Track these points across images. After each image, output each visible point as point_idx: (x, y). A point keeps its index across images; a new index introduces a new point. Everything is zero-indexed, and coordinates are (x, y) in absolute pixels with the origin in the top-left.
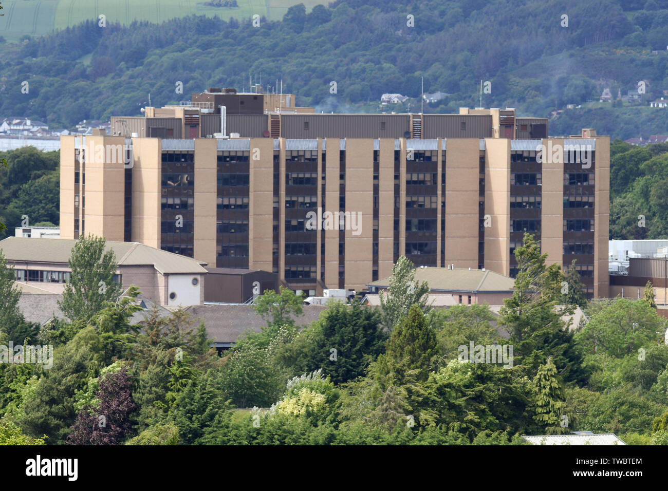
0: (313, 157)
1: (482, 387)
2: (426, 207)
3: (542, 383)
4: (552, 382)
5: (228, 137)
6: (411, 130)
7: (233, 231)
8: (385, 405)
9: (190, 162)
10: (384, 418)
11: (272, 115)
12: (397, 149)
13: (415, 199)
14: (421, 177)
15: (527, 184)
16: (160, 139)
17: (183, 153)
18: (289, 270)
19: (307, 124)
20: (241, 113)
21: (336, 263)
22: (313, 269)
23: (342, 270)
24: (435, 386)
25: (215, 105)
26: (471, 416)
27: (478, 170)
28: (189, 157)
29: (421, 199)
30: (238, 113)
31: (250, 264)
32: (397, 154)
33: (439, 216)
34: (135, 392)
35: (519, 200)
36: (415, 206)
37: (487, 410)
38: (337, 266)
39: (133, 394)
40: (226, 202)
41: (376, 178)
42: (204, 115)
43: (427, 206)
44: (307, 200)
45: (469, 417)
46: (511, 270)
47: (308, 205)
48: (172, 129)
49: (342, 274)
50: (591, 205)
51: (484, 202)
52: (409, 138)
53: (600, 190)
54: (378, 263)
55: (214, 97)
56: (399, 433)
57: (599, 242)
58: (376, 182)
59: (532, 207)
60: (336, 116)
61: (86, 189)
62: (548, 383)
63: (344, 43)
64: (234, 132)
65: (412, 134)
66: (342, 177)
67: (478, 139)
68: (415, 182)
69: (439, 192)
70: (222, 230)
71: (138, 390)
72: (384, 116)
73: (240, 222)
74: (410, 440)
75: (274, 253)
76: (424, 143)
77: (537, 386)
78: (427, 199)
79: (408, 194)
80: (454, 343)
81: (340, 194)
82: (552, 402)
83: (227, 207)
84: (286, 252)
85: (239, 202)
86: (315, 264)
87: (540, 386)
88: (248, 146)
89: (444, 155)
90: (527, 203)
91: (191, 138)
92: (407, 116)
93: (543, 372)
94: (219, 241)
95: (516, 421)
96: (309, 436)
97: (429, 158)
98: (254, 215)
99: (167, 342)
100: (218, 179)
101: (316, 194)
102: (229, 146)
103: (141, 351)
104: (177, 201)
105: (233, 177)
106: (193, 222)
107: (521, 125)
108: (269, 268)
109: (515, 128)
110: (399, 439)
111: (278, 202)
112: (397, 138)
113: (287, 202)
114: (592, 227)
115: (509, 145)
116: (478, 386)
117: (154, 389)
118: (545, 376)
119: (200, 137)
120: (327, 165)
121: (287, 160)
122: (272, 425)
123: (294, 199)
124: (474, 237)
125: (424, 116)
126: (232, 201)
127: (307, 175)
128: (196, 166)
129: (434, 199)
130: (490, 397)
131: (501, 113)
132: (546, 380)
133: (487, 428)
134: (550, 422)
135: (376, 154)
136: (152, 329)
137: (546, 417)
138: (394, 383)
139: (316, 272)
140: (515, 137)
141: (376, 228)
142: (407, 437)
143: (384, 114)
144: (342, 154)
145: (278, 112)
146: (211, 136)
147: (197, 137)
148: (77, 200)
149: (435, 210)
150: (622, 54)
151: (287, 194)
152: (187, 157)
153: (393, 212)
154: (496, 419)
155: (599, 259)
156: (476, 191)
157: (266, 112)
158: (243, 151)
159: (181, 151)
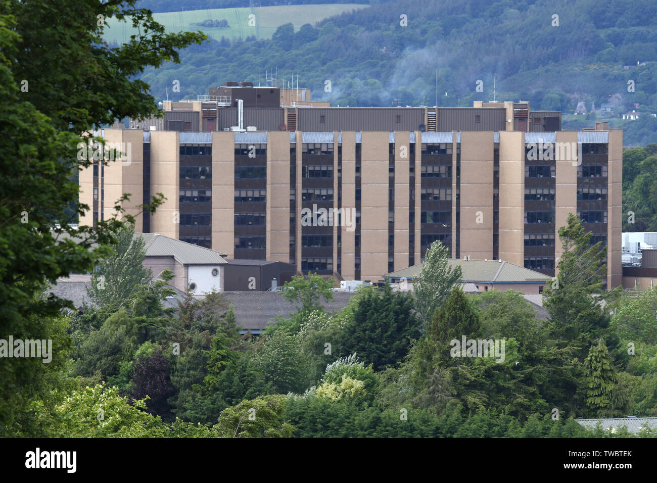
0: (329, 150)
1: (531, 369)
2: (441, 199)
3: (593, 365)
4: (603, 364)
5: (245, 130)
6: (426, 123)
7: (250, 223)
8: (431, 388)
9: (207, 155)
10: (432, 401)
11: (288, 109)
12: (412, 142)
13: (430, 191)
14: (436, 169)
15: (542, 176)
16: (178, 132)
17: (200, 146)
18: (306, 262)
19: (323, 117)
20: (258, 106)
21: (352, 255)
22: (329, 261)
23: (358, 262)
24: (483, 368)
25: (232, 98)
26: (521, 399)
27: (492, 163)
28: (206, 150)
29: (436, 192)
30: (255, 106)
31: (267, 256)
32: (412, 147)
33: (454, 208)
34: (173, 376)
35: (533, 192)
36: (430, 198)
37: (537, 393)
38: (353, 257)
39: (171, 378)
40: (243, 195)
41: (392, 170)
42: (221, 108)
43: (443, 198)
44: (324, 192)
45: (519, 400)
46: (525, 261)
47: (324, 197)
48: (190, 123)
49: (358, 266)
50: (604, 197)
51: (498, 195)
52: (424, 131)
53: (613, 183)
54: (393, 255)
55: (231, 91)
56: (448, 416)
57: (613, 234)
58: (392, 174)
59: (546, 199)
60: (352, 109)
61: (105, 182)
62: (599, 365)
63: (331, 60)
64: (251, 126)
65: (426, 126)
66: (358, 169)
67: (493, 132)
68: (430, 175)
69: (454, 185)
70: (239, 221)
71: (176, 373)
72: (400, 109)
73: (258, 215)
74: (461, 424)
75: (291, 245)
76: (439, 136)
77: (588, 368)
78: (443, 192)
79: (423, 186)
80: (497, 325)
81: (356, 187)
82: (603, 385)
83: (245, 199)
84: (303, 244)
85: (257, 195)
86: (331, 256)
87: (591, 367)
88: (265, 139)
89: (459, 148)
90: (541, 195)
91: (209, 130)
92: (422, 109)
93: (594, 354)
94: (237, 233)
95: (567, 404)
96: (354, 420)
97: (444, 151)
98: (271, 207)
99: (201, 325)
100: (236, 172)
101: (332, 187)
102: (246, 139)
103: (175, 335)
104: (196, 194)
105: (251, 170)
106: (211, 214)
107: (535, 118)
108: (286, 259)
109: (529, 121)
110: (448, 422)
111: (295, 195)
112: (412, 131)
113: (303, 194)
114: (605, 219)
115: (523, 138)
116: (528, 368)
117: (191, 372)
118: (596, 357)
119: (217, 130)
120: (343, 158)
121: (303, 153)
122: (315, 409)
123: (311, 191)
124: (490, 229)
125: (438, 109)
126: (250, 194)
127: (324, 168)
128: (214, 159)
129: (449, 191)
130: (540, 380)
131: (515, 106)
132: (597, 362)
133: (536, 411)
134: (602, 405)
135: (392, 146)
136: (185, 313)
137: (598, 400)
138: (440, 365)
139: (332, 264)
140: (528, 130)
141: (391, 220)
142: (456, 420)
143: (399, 107)
144: (358, 147)
145: (294, 106)
146: (228, 129)
147: (214, 130)
148: (96, 193)
149: (451, 202)
150: (595, 69)
151: (304, 186)
152: (205, 150)
153: (408, 205)
154: (547, 402)
155: (613, 251)
156: (491, 183)
157: (282, 106)
158: (260, 144)
159: (199, 144)
